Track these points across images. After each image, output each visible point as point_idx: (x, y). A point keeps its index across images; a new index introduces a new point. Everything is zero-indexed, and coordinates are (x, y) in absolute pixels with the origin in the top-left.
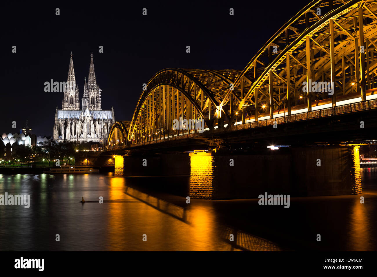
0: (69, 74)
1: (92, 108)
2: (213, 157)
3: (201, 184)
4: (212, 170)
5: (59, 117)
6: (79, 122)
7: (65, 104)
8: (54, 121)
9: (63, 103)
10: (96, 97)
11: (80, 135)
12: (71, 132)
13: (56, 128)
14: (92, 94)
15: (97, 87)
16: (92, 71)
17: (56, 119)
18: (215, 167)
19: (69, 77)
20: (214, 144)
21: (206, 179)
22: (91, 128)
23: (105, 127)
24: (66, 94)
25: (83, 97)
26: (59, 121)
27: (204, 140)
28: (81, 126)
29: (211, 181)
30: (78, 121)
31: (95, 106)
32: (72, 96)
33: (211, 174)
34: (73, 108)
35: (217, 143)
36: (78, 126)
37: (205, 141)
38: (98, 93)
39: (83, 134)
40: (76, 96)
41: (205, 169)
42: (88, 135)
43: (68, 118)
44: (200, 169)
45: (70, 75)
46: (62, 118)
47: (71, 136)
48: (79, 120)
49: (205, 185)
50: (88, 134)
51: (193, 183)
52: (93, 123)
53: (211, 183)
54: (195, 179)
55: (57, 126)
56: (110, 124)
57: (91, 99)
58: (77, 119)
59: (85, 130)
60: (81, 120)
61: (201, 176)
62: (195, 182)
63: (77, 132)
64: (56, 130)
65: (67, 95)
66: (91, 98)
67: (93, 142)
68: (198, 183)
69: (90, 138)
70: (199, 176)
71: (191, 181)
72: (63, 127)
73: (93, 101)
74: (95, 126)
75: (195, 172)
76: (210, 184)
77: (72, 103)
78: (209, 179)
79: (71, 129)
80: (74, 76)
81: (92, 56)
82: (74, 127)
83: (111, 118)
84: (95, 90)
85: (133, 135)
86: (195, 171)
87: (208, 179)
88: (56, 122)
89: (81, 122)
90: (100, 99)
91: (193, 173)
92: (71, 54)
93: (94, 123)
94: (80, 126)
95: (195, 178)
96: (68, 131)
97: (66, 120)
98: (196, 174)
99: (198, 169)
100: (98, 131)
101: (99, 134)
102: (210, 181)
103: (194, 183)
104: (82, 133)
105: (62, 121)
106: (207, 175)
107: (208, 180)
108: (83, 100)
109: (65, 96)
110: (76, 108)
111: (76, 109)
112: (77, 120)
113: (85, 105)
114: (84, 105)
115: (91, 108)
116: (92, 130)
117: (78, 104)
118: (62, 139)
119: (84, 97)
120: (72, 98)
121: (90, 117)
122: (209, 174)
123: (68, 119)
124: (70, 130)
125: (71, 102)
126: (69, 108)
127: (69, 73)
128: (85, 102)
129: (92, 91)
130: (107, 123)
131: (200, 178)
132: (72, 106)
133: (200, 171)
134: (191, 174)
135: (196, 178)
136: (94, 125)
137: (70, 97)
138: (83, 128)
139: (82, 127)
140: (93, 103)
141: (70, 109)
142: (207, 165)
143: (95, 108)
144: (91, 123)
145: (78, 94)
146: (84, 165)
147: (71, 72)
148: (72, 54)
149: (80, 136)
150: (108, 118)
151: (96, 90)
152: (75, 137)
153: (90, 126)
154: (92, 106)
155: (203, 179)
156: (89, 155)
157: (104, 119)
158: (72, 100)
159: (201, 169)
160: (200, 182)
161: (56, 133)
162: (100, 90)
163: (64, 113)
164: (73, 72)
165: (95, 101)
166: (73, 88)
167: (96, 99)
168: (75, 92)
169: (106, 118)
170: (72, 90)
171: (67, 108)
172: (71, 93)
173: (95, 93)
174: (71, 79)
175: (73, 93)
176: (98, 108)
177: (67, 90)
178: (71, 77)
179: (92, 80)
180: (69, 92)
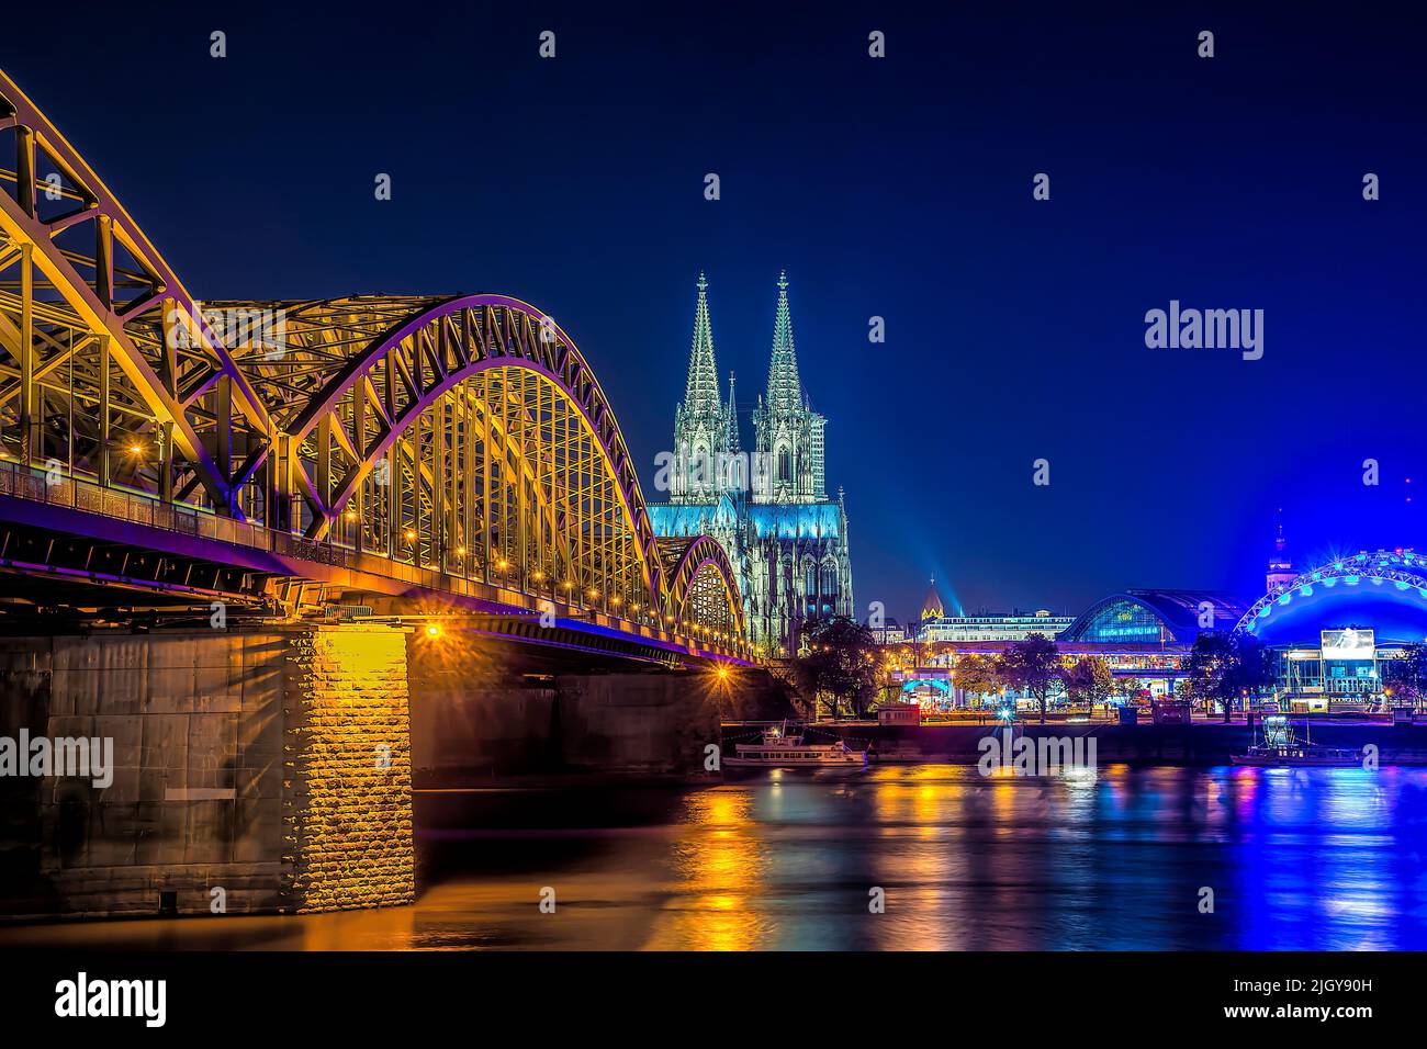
0: (692, 359)
1: (782, 494)
10: (795, 451)
14: (782, 440)
15: (803, 409)
16: (783, 343)
19: (691, 375)
24: (680, 443)
31: (792, 488)
34: (708, 497)
38: (805, 433)
40: (717, 449)
45: (695, 365)
52: (736, 555)
65: (685, 445)
66: (776, 452)
73: (787, 467)
74: (746, 567)
80: (712, 368)
83: (834, 532)
84: (795, 419)
90: (815, 456)
110: (717, 494)
115: (778, 494)
126: (690, 498)
127: (692, 353)
129: (783, 426)
140: (784, 474)
141: (693, 499)
143: (792, 494)
147: (700, 353)
151: (798, 421)
154: (781, 487)
162: (818, 424)
164: (710, 354)
165: (795, 466)
166: (706, 417)
167: (799, 456)
168: (713, 433)
169: (814, 533)
170: (701, 427)
171: (684, 495)
172: (697, 436)
173: (794, 432)
174: (700, 382)
175: (705, 436)
176: (803, 494)
177: (684, 428)
178: (702, 373)
179: (783, 383)
180: (689, 433)
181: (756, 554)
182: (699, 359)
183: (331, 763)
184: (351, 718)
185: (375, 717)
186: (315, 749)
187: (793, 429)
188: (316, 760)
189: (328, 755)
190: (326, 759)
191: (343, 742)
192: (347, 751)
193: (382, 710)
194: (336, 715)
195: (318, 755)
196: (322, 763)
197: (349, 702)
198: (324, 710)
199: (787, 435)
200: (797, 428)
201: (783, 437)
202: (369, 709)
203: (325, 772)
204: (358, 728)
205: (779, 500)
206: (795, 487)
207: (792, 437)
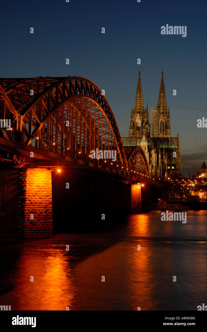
7: (131, 131)
10: (165, 122)
16: (162, 91)
31: (164, 133)
32: (138, 121)
34: (140, 135)
40: (143, 122)
57: (159, 125)
65: (133, 120)
66: (159, 123)
80: (142, 99)
84: (165, 113)
110: (142, 134)
115: (160, 135)
125: (137, 128)
129: (162, 115)
132: (139, 133)
137: (136, 123)
141: (136, 135)
143: (164, 135)
147: (139, 94)
164: (141, 94)
165: (165, 126)
166: (139, 113)
167: (166, 124)
168: (142, 117)
170: (138, 115)
171: (133, 135)
172: (137, 118)
173: (165, 117)
174: (138, 102)
175: (139, 118)
176: (167, 135)
177: (133, 115)
178: (139, 100)
179: (162, 103)
180: (135, 117)
181: (153, 151)
182: (138, 96)
183: (31, 206)
184: (36, 194)
185: (43, 194)
186: (26, 202)
188: (27, 205)
189: (30, 204)
190: (29, 205)
191: (34, 201)
192: (35, 203)
193: (45, 192)
194: (32, 193)
195: (27, 204)
196: (28, 206)
197: (36, 190)
198: (29, 192)
199: (163, 118)
200: (166, 116)
201: (161, 118)
202: (41, 192)
203: (29, 209)
204: (38, 197)
205: (160, 136)
206: (165, 133)
207: (164, 119)
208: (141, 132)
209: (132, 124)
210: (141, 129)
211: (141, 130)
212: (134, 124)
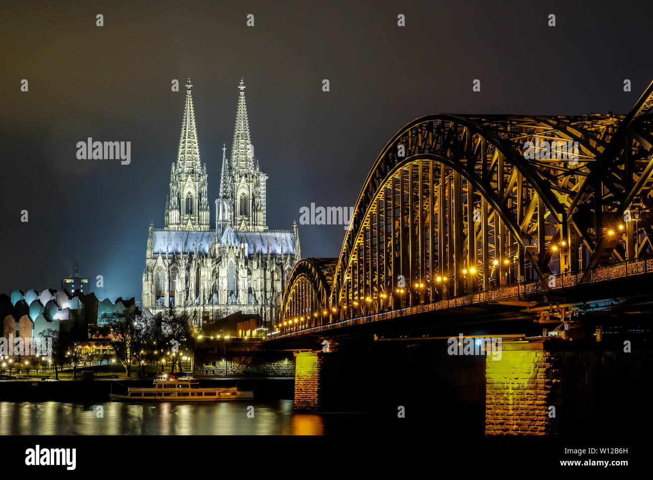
0: (183, 135)
1: (243, 225)
2: (548, 353)
3: (515, 427)
4: (545, 389)
5: (156, 250)
6: (209, 262)
7: (174, 216)
8: (145, 258)
9: (166, 211)
10: (251, 196)
11: (211, 296)
12: (187, 289)
13: (150, 278)
14: (243, 189)
15: (255, 169)
16: (242, 126)
17: (149, 253)
18: (554, 381)
19: (181, 145)
20: (552, 318)
21: (527, 415)
22: (240, 278)
23: (276, 277)
24: (175, 188)
25: (218, 197)
26: (156, 258)
27: (526, 308)
28: (214, 271)
29: (542, 421)
30: (205, 260)
31: (249, 220)
32: (189, 193)
33: (543, 402)
34: (193, 224)
35: (560, 316)
36: (206, 273)
37: (528, 310)
38: (257, 185)
39: (217, 292)
40: (200, 194)
41: (526, 385)
42: (231, 295)
43: (180, 250)
44: (510, 386)
45: (185, 138)
46: (165, 250)
47: (187, 299)
48: (209, 256)
49: (525, 430)
50: (232, 292)
51: (493, 424)
52: (243, 264)
53: (542, 426)
54: (497, 415)
55: (152, 271)
56: (288, 266)
57: (238, 202)
58: (202, 255)
59: (224, 284)
60: (213, 257)
61: (516, 406)
62: (498, 421)
63: (201, 288)
64: (150, 282)
65: (178, 191)
66: (238, 197)
67: (244, 315)
68: (508, 427)
69: (236, 304)
70: (510, 407)
71: (487, 421)
72: (166, 276)
73: (245, 207)
74: (250, 273)
75: (498, 396)
76: (539, 427)
77: (190, 211)
78: (537, 416)
79: (187, 280)
80: (196, 140)
81: (242, 88)
82: (195, 274)
83: (291, 250)
84: (251, 176)
85: (343, 296)
86: (498, 391)
87: (534, 414)
88: (148, 261)
89: (213, 262)
90: (262, 200)
91: (493, 398)
92: (189, 84)
93: (246, 264)
94: (210, 274)
95: (498, 411)
96: (179, 286)
97: (174, 256)
98: (502, 401)
99: (505, 385)
100: (257, 284)
101: (259, 294)
102: (540, 420)
103: (497, 424)
104: (215, 290)
105: (164, 258)
106: (531, 402)
107: (535, 417)
108: (219, 203)
109: (172, 194)
110: (200, 224)
111: (202, 226)
112: (203, 257)
113: (223, 217)
114: (221, 218)
115: (240, 225)
116: (240, 283)
117: (205, 215)
118: (163, 306)
119: (221, 195)
120: (189, 200)
121: (235, 248)
122: (537, 402)
123: (179, 253)
124: (184, 282)
125: (187, 209)
126: (182, 226)
127: (183, 132)
128: (224, 210)
129: (243, 179)
130: (281, 265)
131: (511, 412)
132: (191, 220)
133: (511, 391)
134: (487, 402)
135: (502, 411)
136: (246, 271)
137: (185, 197)
138: (217, 277)
139: (216, 274)
140: (244, 212)
141: (185, 226)
142: (531, 375)
143: (249, 225)
144: (240, 263)
145: (205, 189)
146: (218, 376)
147: (188, 131)
148: (192, 83)
149: (209, 302)
150: (284, 251)
151: (253, 177)
152: (197, 301)
153: (237, 272)
154: (241, 220)
155: (520, 415)
156: (231, 351)
157: (272, 254)
158: (192, 205)
159: (516, 386)
160: (511, 422)
161: (150, 289)
162: (263, 178)
163: (169, 237)
164: (194, 131)
165: (251, 206)
166: (192, 173)
167: (253, 200)
168: (197, 183)
169: (279, 251)
170: (190, 178)
171: (178, 224)
172: (187, 185)
173: (251, 184)
174: (189, 149)
175: (192, 185)
176: (257, 225)
177: (177, 179)
178: (189, 144)
179: (243, 152)
180: (181, 182)
182: (187, 135)
187: (249, 182)
199: (246, 186)
200: (252, 182)
201: (243, 187)
205: (241, 228)
206: (251, 220)
207: (249, 188)
208: (197, 218)
209: (176, 199)
210: (197, 210)
211: (197, 215)
212: (179, 200)
